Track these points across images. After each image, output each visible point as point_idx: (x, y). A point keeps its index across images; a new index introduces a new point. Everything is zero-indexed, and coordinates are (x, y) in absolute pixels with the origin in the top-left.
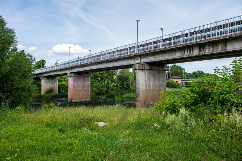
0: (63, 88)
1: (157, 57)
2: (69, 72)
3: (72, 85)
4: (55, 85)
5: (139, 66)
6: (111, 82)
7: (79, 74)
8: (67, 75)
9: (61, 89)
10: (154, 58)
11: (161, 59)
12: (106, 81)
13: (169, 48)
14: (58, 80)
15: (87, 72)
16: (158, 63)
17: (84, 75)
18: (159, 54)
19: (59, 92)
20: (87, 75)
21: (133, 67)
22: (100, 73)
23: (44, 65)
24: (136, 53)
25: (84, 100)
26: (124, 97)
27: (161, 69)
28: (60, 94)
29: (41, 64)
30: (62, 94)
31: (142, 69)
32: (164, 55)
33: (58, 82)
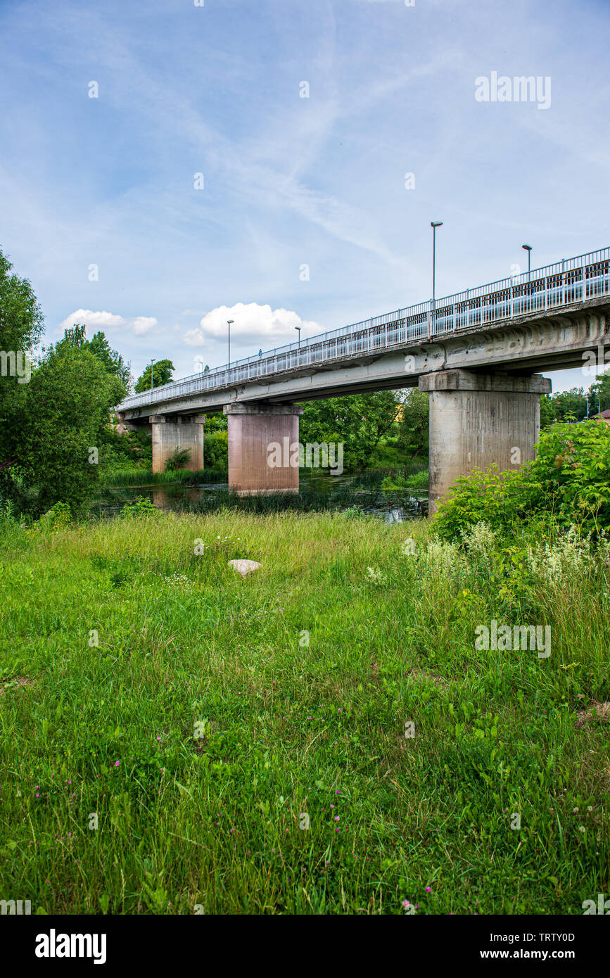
0: (220, 452)
1: (497, 349)
2: (231, 401)
3: (240, 444)
4: (194, 442)
5: (440, 378)
6: (379, 432)
7: (262, 405)
8: (224, 413)
9: (213, 455)
10: (490, 350)
11: (512, 355)
12: (363, 429)
13: (533, 318)
14: (202, 426)
15: (287, 401)
16: (507, 368)
17: (276, 411)
18: (503, 337)
19: (208, 463)
20: (286, 411)
21: (421, 383)
22: (339, 402)
23: (170, 375)
24: (428, 335)
25: (276, 490)
26: (413, 482)
27: (520, 387)
28: (210, 471)
29: (160, 374)
30: (216, 472)
31: (449, 391)
32: (522, 342)
33: (202, 434)
